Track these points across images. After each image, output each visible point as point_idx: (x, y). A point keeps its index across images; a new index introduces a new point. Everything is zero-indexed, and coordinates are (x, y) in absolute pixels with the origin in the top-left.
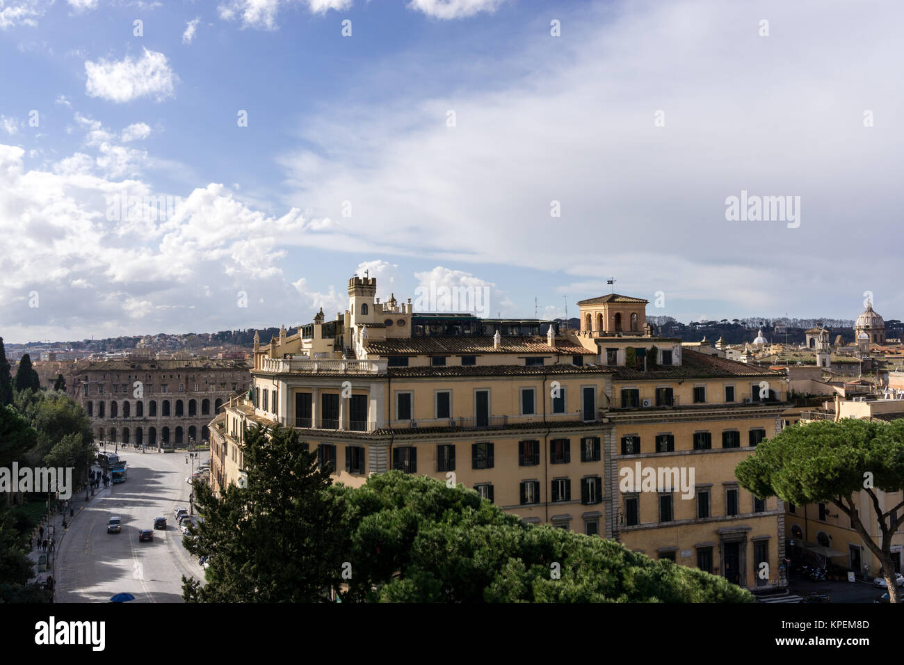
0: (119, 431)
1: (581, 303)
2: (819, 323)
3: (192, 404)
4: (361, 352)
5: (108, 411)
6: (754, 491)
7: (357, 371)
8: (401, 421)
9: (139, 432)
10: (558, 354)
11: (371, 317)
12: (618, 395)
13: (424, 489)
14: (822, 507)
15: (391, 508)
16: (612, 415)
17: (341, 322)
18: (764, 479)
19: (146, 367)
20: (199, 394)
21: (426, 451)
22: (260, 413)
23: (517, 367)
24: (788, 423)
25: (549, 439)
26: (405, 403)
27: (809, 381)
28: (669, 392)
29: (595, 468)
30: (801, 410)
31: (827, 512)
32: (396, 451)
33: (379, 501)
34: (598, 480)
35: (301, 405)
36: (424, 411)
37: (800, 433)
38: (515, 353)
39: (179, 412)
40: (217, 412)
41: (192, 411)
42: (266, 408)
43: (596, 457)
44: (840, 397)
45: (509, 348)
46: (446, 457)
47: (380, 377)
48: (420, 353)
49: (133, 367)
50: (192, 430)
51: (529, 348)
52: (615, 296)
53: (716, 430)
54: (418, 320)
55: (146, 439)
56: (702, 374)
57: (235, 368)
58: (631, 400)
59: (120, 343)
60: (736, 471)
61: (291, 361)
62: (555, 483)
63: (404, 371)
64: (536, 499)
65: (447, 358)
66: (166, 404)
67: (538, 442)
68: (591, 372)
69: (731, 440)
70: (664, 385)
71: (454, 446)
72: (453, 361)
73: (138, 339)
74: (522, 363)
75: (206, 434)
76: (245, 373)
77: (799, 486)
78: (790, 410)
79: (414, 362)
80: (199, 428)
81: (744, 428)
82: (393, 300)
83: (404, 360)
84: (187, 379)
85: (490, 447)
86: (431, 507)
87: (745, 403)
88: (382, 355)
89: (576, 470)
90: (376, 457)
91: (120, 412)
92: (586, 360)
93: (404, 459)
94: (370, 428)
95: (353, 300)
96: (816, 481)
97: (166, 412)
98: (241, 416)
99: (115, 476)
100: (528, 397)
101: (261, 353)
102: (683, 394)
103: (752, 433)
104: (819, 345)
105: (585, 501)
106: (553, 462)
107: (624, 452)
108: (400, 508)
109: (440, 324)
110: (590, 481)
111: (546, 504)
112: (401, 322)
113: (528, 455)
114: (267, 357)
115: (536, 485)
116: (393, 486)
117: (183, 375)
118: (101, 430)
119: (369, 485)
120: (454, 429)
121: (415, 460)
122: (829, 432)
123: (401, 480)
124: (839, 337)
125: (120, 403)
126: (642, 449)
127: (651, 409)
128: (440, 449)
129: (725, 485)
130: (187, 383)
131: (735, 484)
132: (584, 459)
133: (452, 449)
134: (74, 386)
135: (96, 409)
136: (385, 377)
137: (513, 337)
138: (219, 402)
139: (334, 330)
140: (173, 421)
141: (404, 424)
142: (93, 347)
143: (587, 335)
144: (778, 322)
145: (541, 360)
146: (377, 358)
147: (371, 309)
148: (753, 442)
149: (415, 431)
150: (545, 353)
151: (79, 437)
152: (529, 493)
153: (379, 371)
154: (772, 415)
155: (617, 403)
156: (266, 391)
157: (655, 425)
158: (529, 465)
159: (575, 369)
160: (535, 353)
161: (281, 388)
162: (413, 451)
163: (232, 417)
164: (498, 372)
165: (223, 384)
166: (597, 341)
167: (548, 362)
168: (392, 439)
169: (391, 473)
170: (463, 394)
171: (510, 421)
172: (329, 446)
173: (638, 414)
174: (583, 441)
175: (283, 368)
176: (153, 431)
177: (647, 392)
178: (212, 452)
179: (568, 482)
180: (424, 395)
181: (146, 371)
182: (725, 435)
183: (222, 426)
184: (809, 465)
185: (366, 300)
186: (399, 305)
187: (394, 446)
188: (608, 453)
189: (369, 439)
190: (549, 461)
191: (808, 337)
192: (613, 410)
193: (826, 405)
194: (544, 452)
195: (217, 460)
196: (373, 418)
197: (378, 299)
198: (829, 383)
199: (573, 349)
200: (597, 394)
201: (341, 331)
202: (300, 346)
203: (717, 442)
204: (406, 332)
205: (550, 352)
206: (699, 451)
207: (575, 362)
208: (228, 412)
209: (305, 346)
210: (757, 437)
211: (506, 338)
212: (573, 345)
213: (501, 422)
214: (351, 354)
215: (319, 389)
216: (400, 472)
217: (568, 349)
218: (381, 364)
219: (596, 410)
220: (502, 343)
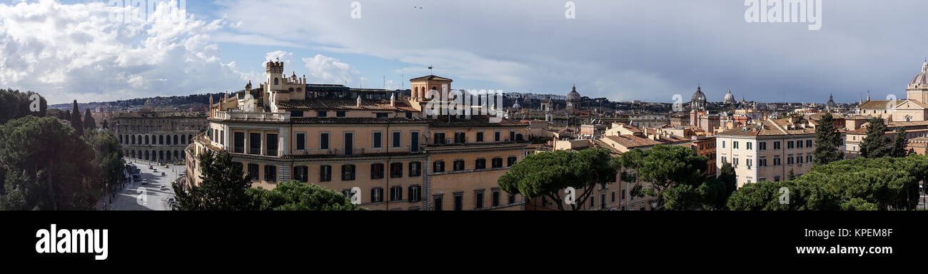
0: (137, 152)
1: (412, 80)
2: (548, 97)
3: (176, 137)
4: (274, 108)
5: (130, 140)
6: (508, 192)
7: (272, 119)
8: (299, 150)
9: (147, 152)
10: (397, 111)
11: (280, 86)
12: (433, 137)
13: (311, 192)
14: (544, 198)
15: (291, 203)
16: (428, 149)
17: (262, 89)
18: (514, 185)
19: (150, 116)
20: (179, 132)
21: (314, 169)
22: (213, 143)
23: (371, 119)
24: (528, 153)
25: (390, 163)
26: (301, 139)
27: (541, 129)
28: (463, 135)
29: (418, 181)
30: (536, 146)
31: (547, 201)
32: (295, 168)
33: (283, 198)
34: (419, 188)
35: (238, 139)
36: (313, 145)
37: (534, 158)
38: (370, 110)
39: (168, 142)
40: (190, 143)
41: (176, 142)
42: (217, 141)
43: (418, 174)
44: (556, 138)
45: (367, 107)
46: (326, 173)
47: (286, 123)
48: (310, 109)
49: (143, 115)
50: (176, 153)
51: (379, 107)
52: (433, 77)
53: (489, 157)
54: (310, 88)
55: (151, 157)
56: (482, 125)
57: (199, 117)
58: (440, 139)
59: (136, 102)
60: (499, 181)
61: (231, 113)
62: (393, 190)
63: (301, 119)
64: (381, 199)
65: (327, 112)
66: (161, 137)
67: (383, 165)
68: (417, 122)
69: (497, 163)
70: (459, 131)
71: (331, 167)
72: (331, 114)
73: (145, 100)
74: (375, 116)
75: (183, 155)
76: (205, 120)
77: (532, 188)
78: (529, 145)
79: (306, 114)
80: (180, 152)
81: (505, 156)
82: (294, 76)
83: (300, 113)
84: (172, 123)
85: (353, 168)
86: (314, 203)
87: (506, 142)
88: (287, 110)
89: (405, 182)
90: (283, 172)
91: (137, 142)
92: (414, 115)
93: (300, 174)
94: (279, 155)
95: (269, 76)
96: (540, 184)
97: (161, 142)
98: (203, 145)
99: (135, 177)
100: (377, 137)
101: (214, 108)
102: (471, 136)
103: (509, 159)
104: (547, 109)
105: (410, 200)
106: (392, 177)
107: (435, 170)
108: (296, 203)
109: (323, 91)
110: (414, 188)
111: (387, 202)
112: (299, 90)
113: (377, 172)
114: (217, 110)
115: (381, 190)
116: (292, 189)
117: (170, 120)
118: (127, 151)
119: (277, 189)
120: (331, 156)
121: (307, 174)
122: (548, 158)
123: (297, 186)
124: (558, 105)
125: (137, 136)
126: (445, 168)
127: (451, 145)
128: (322, 167)
129: (492, 189)
130: (172, 125)
131: (498, 188)
132: (410, 175)
133: (329, 168)
134: (113, 126)
135: (124, 139)
136: (289, 123)
137: (370, 100)
138: (190, 137)
139: (258, 94)
140: (165, 147)
141: (301, 152)
142: (121, 104)
143: (415, 100)
144: (526, 95)
145: (386, 115)
146: (284, 111)
147: (280, 81)
148: (509, 164)
149: (307, 156)
150: (389, 110)
151: (116, 154)
152: (376, 195)
153: (285, 120)
154: (520, 148)
155: (432, 142)
156: (216, 130)
157: (454, 154)
158: (377, 178)
159: (407, 120)
160: (383, 110)
161: (226, 129)
162: (306, 169)
163: (198, 146)
164: (359, 121)
165: (193, 126)
166: (421, 104)
167: (390, 116)
168: (293, 162)
169: (292, 182)
170: (337, 135)
171: (366, 152)
172: (254, 165)
173: (444, 148)
174: (410, 164)
175: (226, 117)
176: (154, 152)
177: (450, 135)
178: (187, 166)
179: (401, 189)
180: (313, 135)
181: (150, 118)
182: (494, 160)
183: (192, 151)
184: (537, 175)
185: (277, 76)
186: (298, 79)
187: (294, 165)
188: (425, 171)
189: (279, 161)
190: (389, 176)
191: (542, 104)
192: (429, 146)
193: (549, 143)
194: (387, 171)
195: (190, 170)
196: (281, 148)
197: (284, 75)
198: (552, 130)
199: (406, 108)
200: (420, 136)
201: (262, 95)
202: (237, 104)
203: (489, 165)
204: (302, 96)
205: (392, 110)
206: (478, 170)
207: (407, 117)
208: (195, 142)
209: (240, 104)
210: (511, 161)
211: (364, 100)
212: (406, 106)
213: (360, 152)
214: (268, 109)
215: (248, 130)
216: (297, 181)
217: (403, 108)
218: (286, 116)
219: (419, 146)
220: (362, 103)
